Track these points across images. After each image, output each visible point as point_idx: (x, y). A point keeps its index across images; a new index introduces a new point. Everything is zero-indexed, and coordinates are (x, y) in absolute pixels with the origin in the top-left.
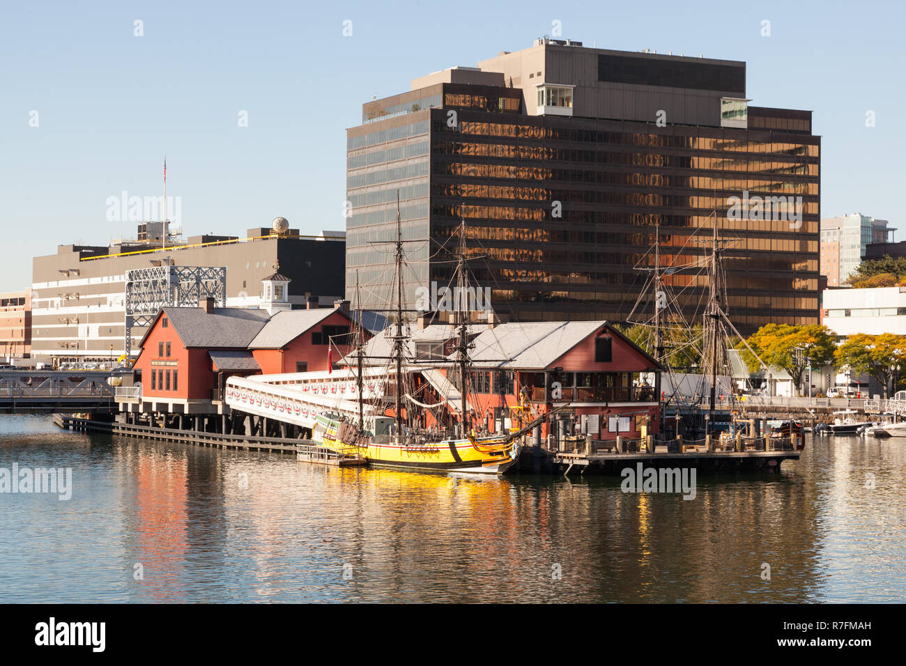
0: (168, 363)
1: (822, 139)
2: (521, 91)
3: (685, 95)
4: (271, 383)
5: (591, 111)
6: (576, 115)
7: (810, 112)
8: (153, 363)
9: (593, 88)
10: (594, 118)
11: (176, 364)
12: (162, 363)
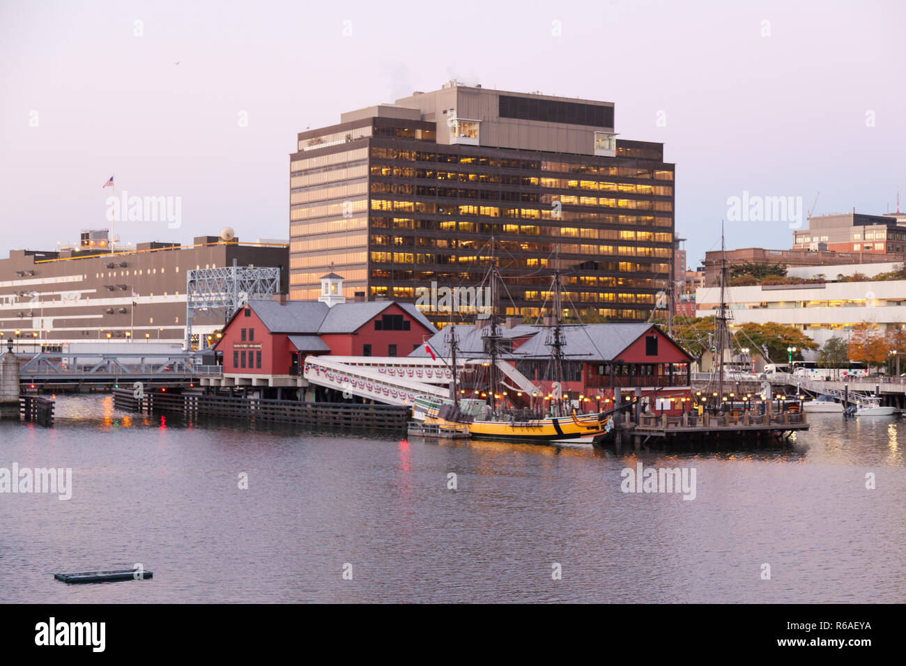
0: (251, 346)
1: (676, 166)
2: (435, 124)
3: (567, 129)
4: (348, 364)
5: (493, 142)
6: (482, 145)
7: (662, 144)
8: (235, 346)
9: (495, 123)
10: (496, 148)
11: (259, 346)
12: (245, 346)
